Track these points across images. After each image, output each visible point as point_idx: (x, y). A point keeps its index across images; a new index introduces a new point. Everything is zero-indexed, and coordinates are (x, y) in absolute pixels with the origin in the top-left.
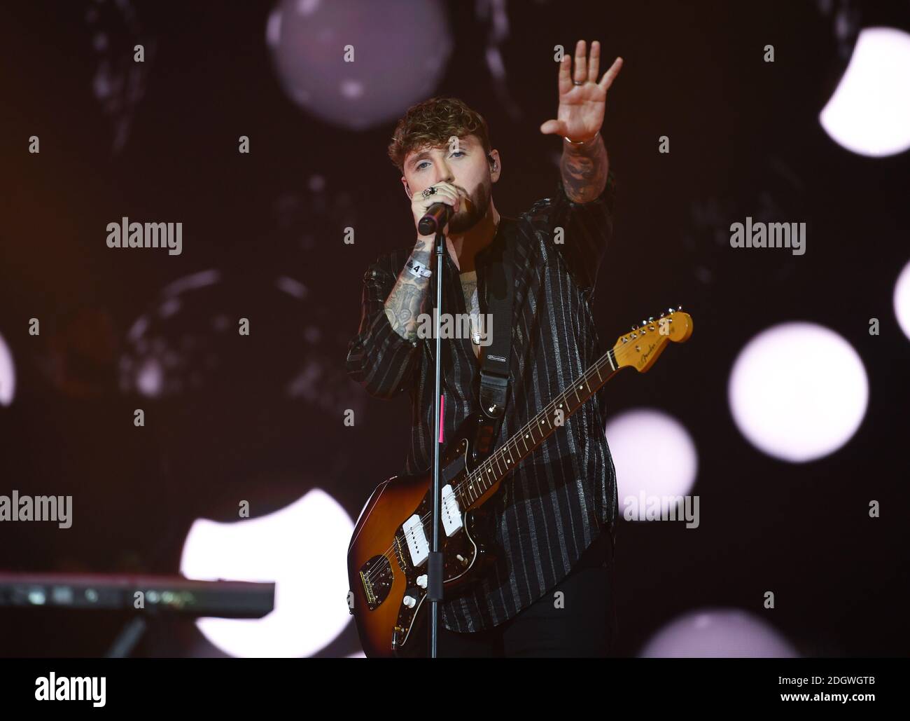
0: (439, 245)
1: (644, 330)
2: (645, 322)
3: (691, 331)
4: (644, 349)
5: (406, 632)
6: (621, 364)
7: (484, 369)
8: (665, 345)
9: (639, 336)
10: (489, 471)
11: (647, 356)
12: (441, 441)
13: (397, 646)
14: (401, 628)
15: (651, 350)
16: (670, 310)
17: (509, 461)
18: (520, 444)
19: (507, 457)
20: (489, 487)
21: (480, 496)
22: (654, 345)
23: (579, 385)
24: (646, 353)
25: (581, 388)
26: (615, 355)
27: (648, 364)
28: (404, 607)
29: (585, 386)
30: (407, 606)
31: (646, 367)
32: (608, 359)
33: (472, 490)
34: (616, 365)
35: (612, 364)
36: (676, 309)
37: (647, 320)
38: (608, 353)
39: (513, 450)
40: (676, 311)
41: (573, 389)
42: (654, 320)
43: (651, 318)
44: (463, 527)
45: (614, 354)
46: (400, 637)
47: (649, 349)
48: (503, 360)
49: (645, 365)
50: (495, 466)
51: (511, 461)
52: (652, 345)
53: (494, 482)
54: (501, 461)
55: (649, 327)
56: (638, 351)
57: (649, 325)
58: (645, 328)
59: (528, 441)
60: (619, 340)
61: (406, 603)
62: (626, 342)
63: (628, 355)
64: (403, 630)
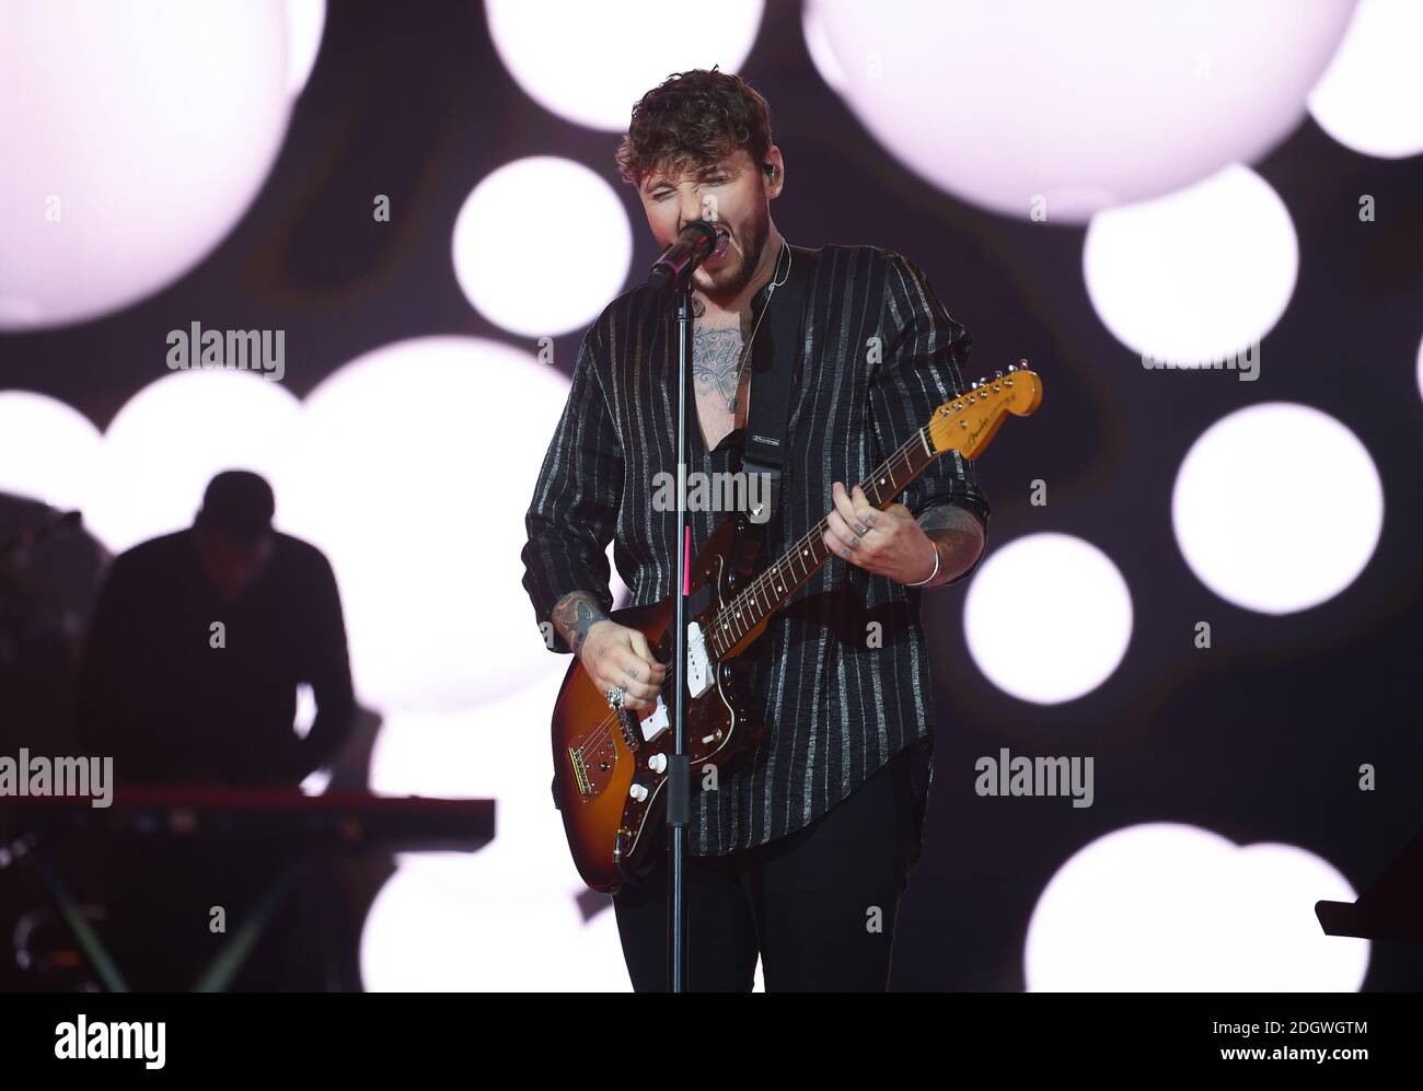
0: (682, 306)
1: (972, 397)
2: (974, 385)
3: (1040, 398)
4: (972, 424)
5: (634, 837)
6: (940, 447)
7: (747, 454)
8: (1003, 419)
9: (966, 405)
10: (752, 602)
11: (976, 435)
12: (686, 593)
13: (622, 856)
14: (627, 831)
15: (982, 427)
16: (1011, 368)
17: (780, 589)
18: (797, 565)
19: (778, 583)
20: (752, 626)
21: (739, 639)
22: (987, 419)
23: (880, 478)
24: (974, 431)
25: (883, 481)
26: (932, 434)
27: (979, 447)
28: (630, 800)
29: (888, 479)
30: (635, 799)
31: (976, 451)
32: (921, 439)
33: (727, 631)
34: (932, 448)
35: (926, 447)
36: (1019, 365)
37: (978, 382)
38: (921, 430)
39: (787, 574)
40: (1019, 369)
41: (872, 485)
42: (988, 382)
43: (983, 379)
44: (716, 685)
45: (929, 433)
46: (626, 844)
47: (979, 425)
48: (776, 443)
49: (974, 447)
50: (760, 597)
51: (783, 589)
52: (983, 420)
53: (759, 619)
54: (769, 589)
55: (979, 394)
56: (964, 428)
57: (980, 390)
58: (974, 394)
59: (808, 559)
60: (937, 412)
61: (633, 795)
62: (946, 414)
63: (950, 434)
64: (630, 834)
